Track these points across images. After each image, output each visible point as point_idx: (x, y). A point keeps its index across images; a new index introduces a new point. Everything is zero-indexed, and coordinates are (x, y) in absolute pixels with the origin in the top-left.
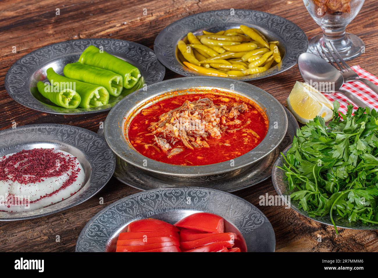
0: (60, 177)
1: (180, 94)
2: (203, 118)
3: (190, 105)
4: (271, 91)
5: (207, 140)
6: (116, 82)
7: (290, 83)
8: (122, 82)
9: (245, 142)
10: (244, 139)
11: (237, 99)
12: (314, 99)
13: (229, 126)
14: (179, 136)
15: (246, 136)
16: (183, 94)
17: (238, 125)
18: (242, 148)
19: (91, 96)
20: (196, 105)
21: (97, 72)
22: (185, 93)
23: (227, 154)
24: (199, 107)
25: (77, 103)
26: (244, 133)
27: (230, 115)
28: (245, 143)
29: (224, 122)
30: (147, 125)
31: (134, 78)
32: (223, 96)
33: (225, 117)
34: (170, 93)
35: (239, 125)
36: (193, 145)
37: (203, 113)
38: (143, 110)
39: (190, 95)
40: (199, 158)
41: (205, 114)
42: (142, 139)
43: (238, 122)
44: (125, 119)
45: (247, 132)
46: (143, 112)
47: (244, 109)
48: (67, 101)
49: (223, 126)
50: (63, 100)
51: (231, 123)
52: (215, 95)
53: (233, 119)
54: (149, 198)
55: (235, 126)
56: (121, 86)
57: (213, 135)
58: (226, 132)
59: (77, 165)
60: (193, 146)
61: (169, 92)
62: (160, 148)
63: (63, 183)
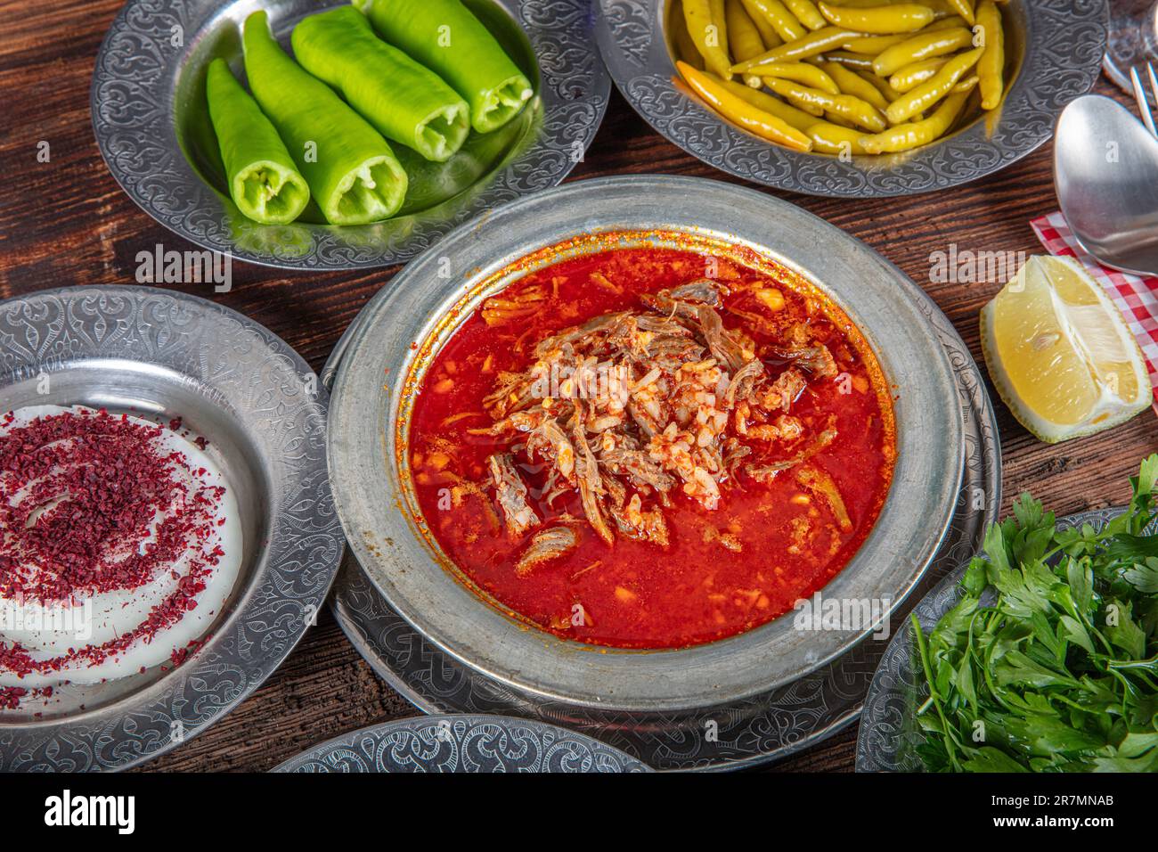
0: (140, 590)
1: (627, 243)
2: (673, 394)
3: (637, 338)
4: (944, 221)
5: (667, 503)
6: (447, 121)
7: (1015, 193)
8: (465, 115)
9: (795, 542)
10: (795, 522)
11: (812, 306)
12: (1077, 351)
13: (755, 443)
14: (573, 473)
15: (803, 509)
16: (636, 244)
17: (788, 443)
18: (778, 570)
19: (344, 183)
20: (661, 331)
21: (388, 73)
22: (644, 243)
23: (719, 592)
24: (670, 343)
25: (297, 204)
26: (802, 489)
27: (768, 401)
28: (794, 549)
29: (742, 428)
30: (487, 376)
31: (508, 102)
32: (768, 278)
33: (746, 410)
34: (593, 238)
35: (793, 441)
36: (612, 519)
37: (678, 375)
38: (489, 304)
39: (658, 251)
40: (623, 594)
41: (684, 384)
42: (452, 448)
43: (790, 429)
44: (414, 347)
45: (815, 487)
46: (488, 309)
47: (824, 373)
48: (262, 198)
49: (734, 443)
50: (250, 196)
51: (767, 433)
52: (741, 270)
53: (773, 417)
54: (413, 755)
55: (778, 449)
56: (463, 127)
57: (689, 489)
58: (741, 474)
59: (216, 528)
60: (613, 525)
61: (589, 236)
62: (500, 512)
63: (152, 611)
